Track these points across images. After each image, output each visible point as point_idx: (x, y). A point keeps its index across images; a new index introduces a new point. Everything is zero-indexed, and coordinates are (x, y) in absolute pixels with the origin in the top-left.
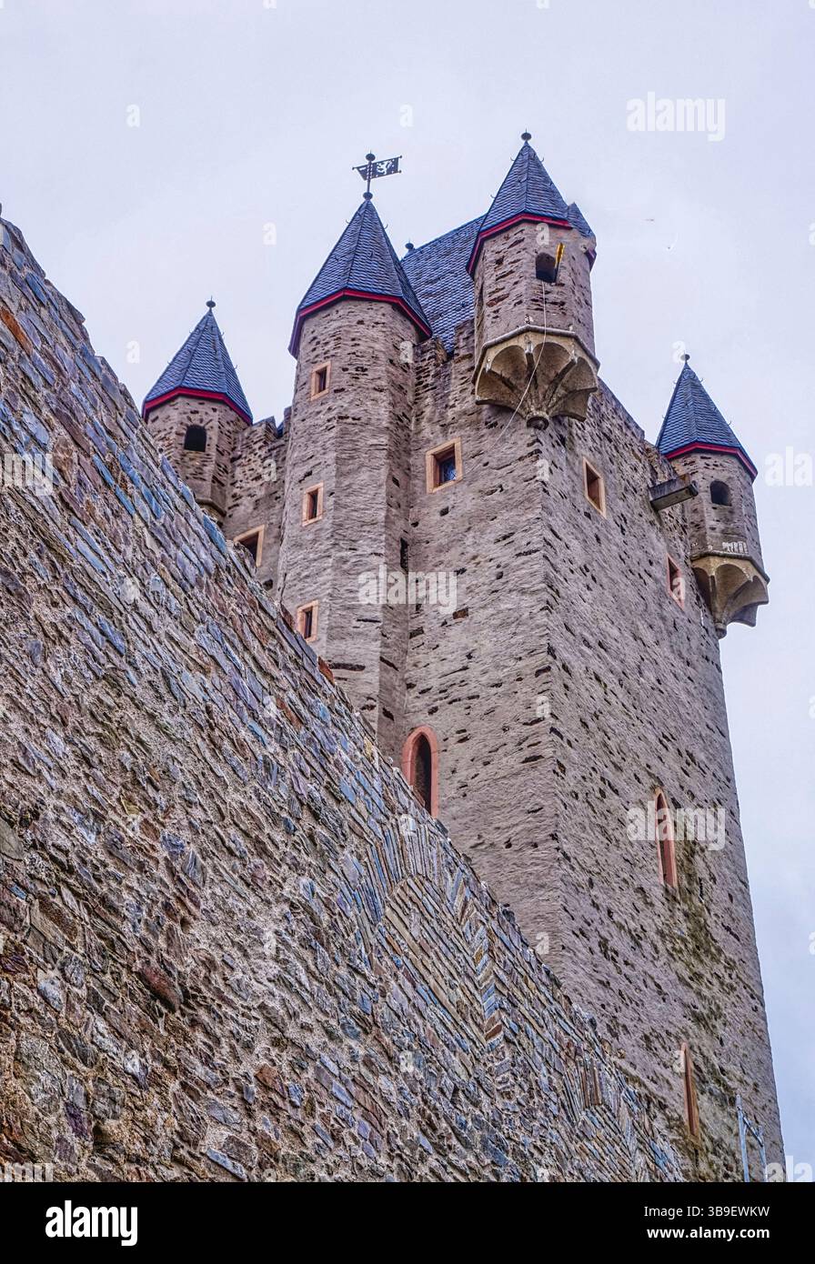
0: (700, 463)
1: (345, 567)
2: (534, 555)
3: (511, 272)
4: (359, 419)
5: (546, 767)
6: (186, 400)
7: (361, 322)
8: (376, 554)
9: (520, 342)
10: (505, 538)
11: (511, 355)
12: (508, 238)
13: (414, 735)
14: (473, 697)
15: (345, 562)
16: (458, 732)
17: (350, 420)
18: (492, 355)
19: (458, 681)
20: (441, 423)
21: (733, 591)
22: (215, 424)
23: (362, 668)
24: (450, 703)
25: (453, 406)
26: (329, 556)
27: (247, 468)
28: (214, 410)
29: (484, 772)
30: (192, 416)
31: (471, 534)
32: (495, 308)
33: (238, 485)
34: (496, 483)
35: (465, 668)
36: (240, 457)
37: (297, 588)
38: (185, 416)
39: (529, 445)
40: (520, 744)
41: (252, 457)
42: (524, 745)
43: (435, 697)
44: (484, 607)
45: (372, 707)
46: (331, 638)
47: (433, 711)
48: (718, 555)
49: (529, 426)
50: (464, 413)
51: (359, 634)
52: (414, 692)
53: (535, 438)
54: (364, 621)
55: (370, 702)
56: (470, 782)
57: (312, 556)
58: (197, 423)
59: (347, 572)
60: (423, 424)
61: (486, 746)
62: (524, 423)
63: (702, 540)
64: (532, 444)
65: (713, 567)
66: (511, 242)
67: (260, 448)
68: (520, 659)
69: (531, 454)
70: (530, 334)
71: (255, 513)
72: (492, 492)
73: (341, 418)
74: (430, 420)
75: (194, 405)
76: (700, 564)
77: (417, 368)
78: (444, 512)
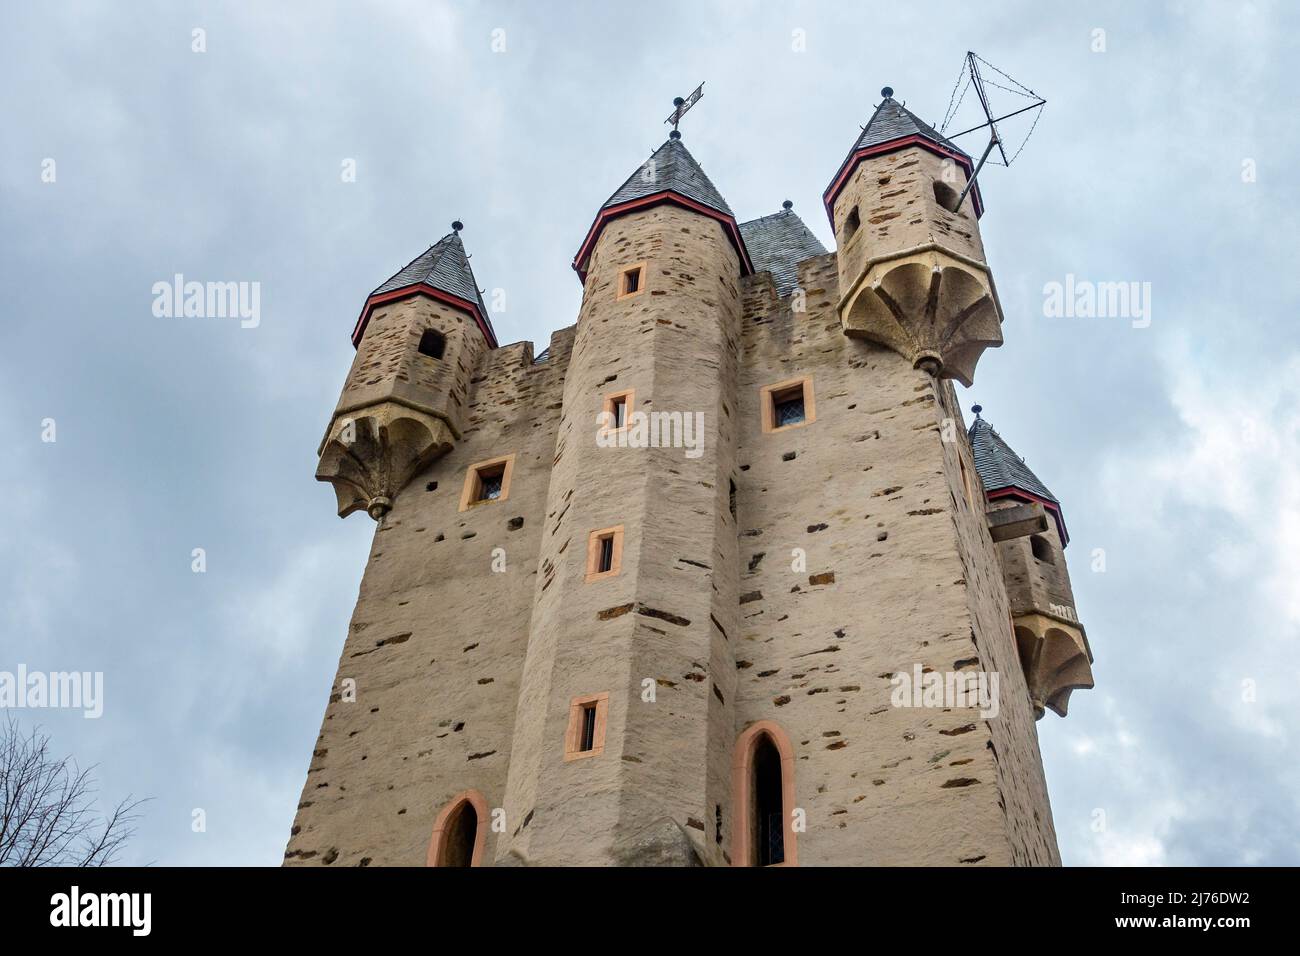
1: (665, 491)
2: (935, 515)
3: (903, 191)
4: (684, 328)
5: (983, 798)
6: (426, 301)
7: (686, 231)
8: (705, 485)
9: (925, 260)
10: (887, 492)
11: (905, 275)
12: (894, 160)
13: (752, 731)
14: (849, 689)
15: (665, 484)
16: (827, 734)
17: (672, 326)
18: (882, 271)
19: (823, 665)
20: (782, 358)
21: (1059, 662)
22: (459, 335)
23: (686, 622)
24: (811, 693)
25: (800, 342)
26: (643, 474)
27: (494, 391)
28: (460, 320)
29: (873, 794)
30: (432, 320)
31: (833, 484)
32: (882, 225)
33: (478, 408)
34: (872, 428)
35: (834, 649)
36: (485, 378)
37: (590, 508)
38: (424, 317)
39: (916, 389)
40: (936, 759)
41: (503, 379)
42: (945, 762)
43: (785, 683)
44: (860, 573)
45: (700, 678)
46: (644, 574)
47: (783, 701)
48: (1047, 616)
49: (916, 367)
50: (817, 349)
51: (683, 577)
52: (750, 674)
53: (926, 382)
54: (691, 563)
55: (697, 670)
56: (850, 807)
57: (614, 471)
58: (438, 328)
59: (666, 498)
60: (755, 357)
61: (876, 758)
62: (910, 366)
63: (1026, 594)
64: (923, 388)
65: (1042, 627)
66: (900, 162)
67: (514, 371)
68: (926, 643)
69: (922, 399)
70: (936, 253)
71: (504, 439)
72: (864, 439)
73: (660, 321)
74: (765, 354)
75: (436, 308)
76: (1026, 623)
77: (746, 300)
78: (790, 457)
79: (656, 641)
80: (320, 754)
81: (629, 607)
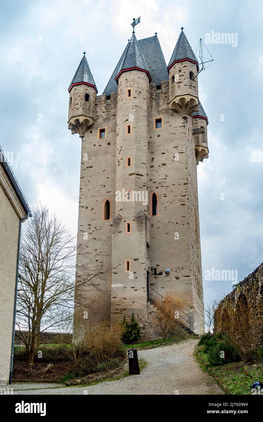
0: (199, 121)
1: (138, 148)
2: (183, 154)
3: (183, 75)
4: (140, 107)
5: (186, 207)
6: (85, 86)
7: (139, 78)
8: (145, 146)
9: (186, 97)
10: (176, 147)
11: (182, 100)
12: (182, 64)
13: (152, 193)
14: (167, 187)
15: (138, 147)
16: (164, 194)
17: (138, 107)
18: (178, 98)
19: (163, 182)
20: (158, 111)
21: (202, 155)
22: (91, 94)
23: (142, 176)
24: (162, 187)
25: (161, 106)
26: (134, 145)
27: (100, 109)
28: (91, 90)
29: (170, 205)
30: (86, 91)
31: (166, 144)
32: (179, 85)
33: (98, 113)
34: (174, 132)
35: (165, 179)
36: (98, 104)
37: (126, 152)
38: (85, 91)
39: (182, 123)
40: (180, 200)
41: (101, 105)
42: (181, 201)
43: (158, 184)
44: (170, 164)
45: (145, 186)
46: (136, 167)
47: (157, 188)
48: (201, 146)
49: (183, 118)
50: (164, 109)
51: (142, 167)
52: (152, 182)
53: (184, 122)
54: (143, 163)
55: (145, 184)
56: (167, 207)
57: (129, 144)
58: (87, 93)
59: (138, 150)
60: (152, 109)
61: (171, 199)
62: (182, 117)
63: (198, 142)
64: (183, 123)
65: (200, 149)
66: (184, 65)
67: (104, 103)
68: (180, 179)
69: (183, 126)
70: (189, 95)
71: (104, 123)
72: (172, 134)
73: (136, 106)
74: (154, 109)
75: (86, 87)
76: (197, 148)
77: (150, 92)
78: (159, 136)
79: (138, 180)
80: (81, 189)
81: (134, 174)
